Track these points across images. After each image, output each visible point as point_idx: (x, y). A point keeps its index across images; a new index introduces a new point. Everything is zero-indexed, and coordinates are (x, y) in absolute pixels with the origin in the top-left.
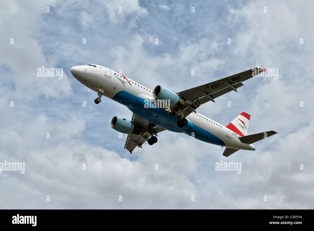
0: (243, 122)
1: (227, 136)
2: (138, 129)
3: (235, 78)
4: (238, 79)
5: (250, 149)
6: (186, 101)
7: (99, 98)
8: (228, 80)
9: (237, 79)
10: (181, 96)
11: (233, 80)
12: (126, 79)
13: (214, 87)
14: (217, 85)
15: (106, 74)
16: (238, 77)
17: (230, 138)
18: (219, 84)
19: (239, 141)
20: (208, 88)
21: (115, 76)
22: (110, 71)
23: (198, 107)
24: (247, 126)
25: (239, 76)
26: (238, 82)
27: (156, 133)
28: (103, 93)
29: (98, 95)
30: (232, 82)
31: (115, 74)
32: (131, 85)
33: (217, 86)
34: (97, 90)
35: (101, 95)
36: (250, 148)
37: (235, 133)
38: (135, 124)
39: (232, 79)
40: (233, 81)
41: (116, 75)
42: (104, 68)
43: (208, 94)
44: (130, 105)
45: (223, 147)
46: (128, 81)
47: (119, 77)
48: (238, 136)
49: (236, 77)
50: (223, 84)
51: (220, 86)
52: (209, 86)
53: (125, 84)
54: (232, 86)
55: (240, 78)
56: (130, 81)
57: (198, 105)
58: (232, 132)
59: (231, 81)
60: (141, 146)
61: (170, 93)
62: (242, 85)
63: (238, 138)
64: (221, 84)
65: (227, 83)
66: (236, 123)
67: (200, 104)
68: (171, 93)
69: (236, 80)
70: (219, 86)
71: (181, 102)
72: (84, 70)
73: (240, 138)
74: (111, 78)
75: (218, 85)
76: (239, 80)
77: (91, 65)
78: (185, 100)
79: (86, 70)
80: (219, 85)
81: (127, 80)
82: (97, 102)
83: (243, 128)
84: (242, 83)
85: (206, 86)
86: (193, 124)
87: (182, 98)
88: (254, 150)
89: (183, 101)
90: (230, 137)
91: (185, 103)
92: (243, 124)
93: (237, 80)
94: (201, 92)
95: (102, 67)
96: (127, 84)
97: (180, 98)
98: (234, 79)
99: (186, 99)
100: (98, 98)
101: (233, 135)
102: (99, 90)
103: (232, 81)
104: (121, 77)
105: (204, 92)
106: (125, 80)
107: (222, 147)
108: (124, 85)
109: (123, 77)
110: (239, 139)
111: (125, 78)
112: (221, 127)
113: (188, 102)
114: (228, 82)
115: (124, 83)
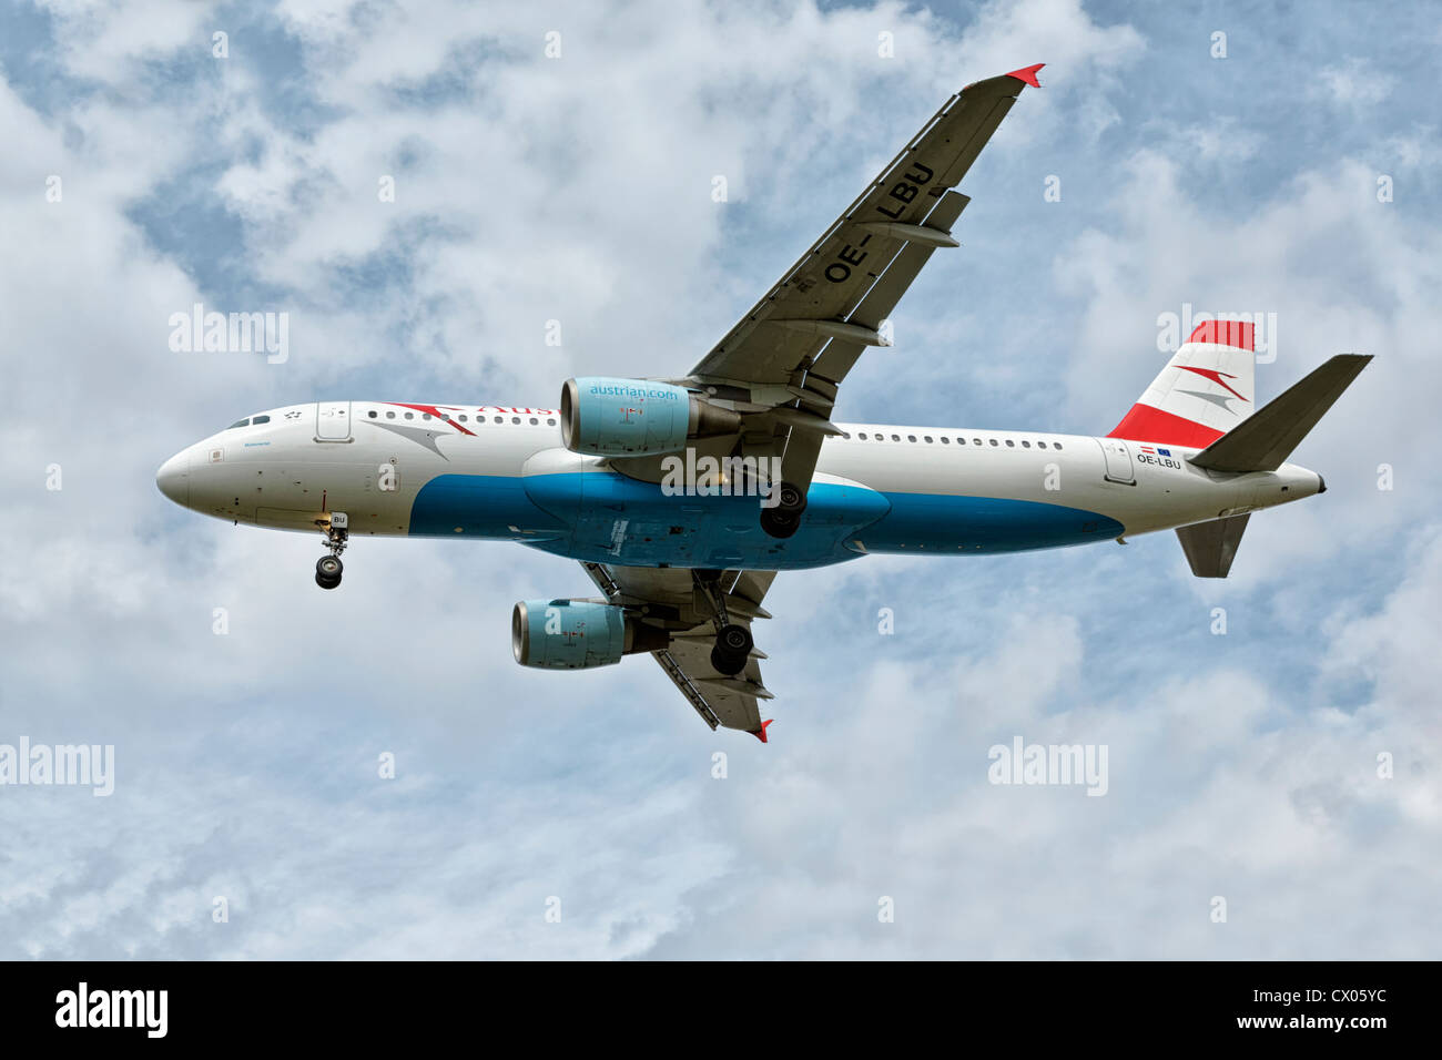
0: (1213, 375)
1: (1106, 479)
2: (659, 623)
3: (904, 185)
4: (922, 179)
5: (1289, 493)
6: (749, 401)
7: (334, 559)
8: (880, 209)
9: (917, 180)
10: (714, 386)
11: (901, 197)
12: (438, 415)
13: (838, 273)
14: (841, 256)
15: (324, 434)
16: (916, 172)
17: (1134, 484)
18: (851, 250)
19: (1199, 478)
20: (810, 291)
21: (374, 424)
22: (342, 412)
23: (832, 400)
24: (1246, 384)
25: (917, 165)
26: (936, 193)
27: (758, 605)
28: (345, 525)
29: (327, 545)
30: (903, 208)
31: (373, 414)
32: (468, 432)
33: (849, 260)
34: (317, 522)
35: (337, 541)
36: (1285, 488)
37: (1156, 446)
38: (637, 602)
39: (893, 193)
40: (908, 201)
41: (382, 418)
42: (308, 411)
43: (837, 319)
44: (514, 529)
45: (1125, 539)
46: (451, 422)
47: (400, 420)
48: (1181, 452)
49: (908, 176)
50: (870, 236)
51: (865, 254)
52: (811, 278)
53: (438, 441)
54: (919, 232)
55: (930, 173)
56: (463, 418)
57: (829, 394)
58: (1135, 446)
59: (895, 205)
60: (762, 692)
61: (628, 398)
62: (963, 201)
63: (1183, 464)
64: (862, 245)
65: (886, 227)
66: (1167, 394)
67: (833, 383)
68: (634, 393)
69: (915, 191)
70: (856, 258)
71: (715, 415)
72: (212, 458)
73: (1196, 462)
74: (350, 442)
75: (847, 255)
76: (933, 183)
77: (246, 423)
78: (742, 395)
79: (217, 455)
80: (855, 252)
81: (445, 418)
82: (329, 578)
83: (1220, 401)
84: (956, 189)
85: (792, 285)
86: (882, 493)
87: (724, 391)
88: (1322, 489)
89: (729, 405)
90: (1127, 477)
91: (742, 413)
92: (1217, 384)
93: (923, 190)
94: (789, 325)
95: (296, 408)
96: (450, 440)
97: (712, 396)
98: (902, 189)
99: (748, 391)
100: (325, 560)
101: (1148, 459)
102: (326, 523)
103: (903, 204)
104: (409, 416)
105: (810, 319)
106: (435, 424)
107: (1121, 542)
108: (435, 449)
109: (418, 414)
110: (1194, 468)
111: (430, 412)
112: (1058, 446)
113: (764, 400)
114: (886, 217)
115: (427, 438)
